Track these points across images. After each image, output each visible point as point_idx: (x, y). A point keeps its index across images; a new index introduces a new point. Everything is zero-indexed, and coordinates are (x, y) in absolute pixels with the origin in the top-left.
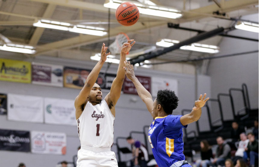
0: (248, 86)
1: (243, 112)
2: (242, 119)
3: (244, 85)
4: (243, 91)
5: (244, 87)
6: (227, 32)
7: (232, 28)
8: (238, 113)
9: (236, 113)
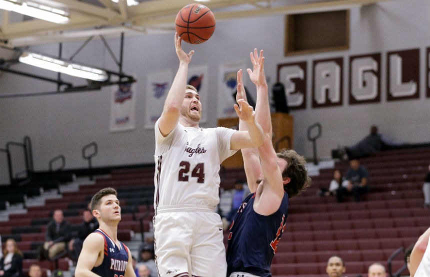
0: (32, 139)
1: (24, 175)
2: (21, 184)
3: (27, 139)
4: (25, 146)
5: (27, 141)
6: (8, 66)
7: (16, 61)
8: (17, 175)
9: (14, 176)
